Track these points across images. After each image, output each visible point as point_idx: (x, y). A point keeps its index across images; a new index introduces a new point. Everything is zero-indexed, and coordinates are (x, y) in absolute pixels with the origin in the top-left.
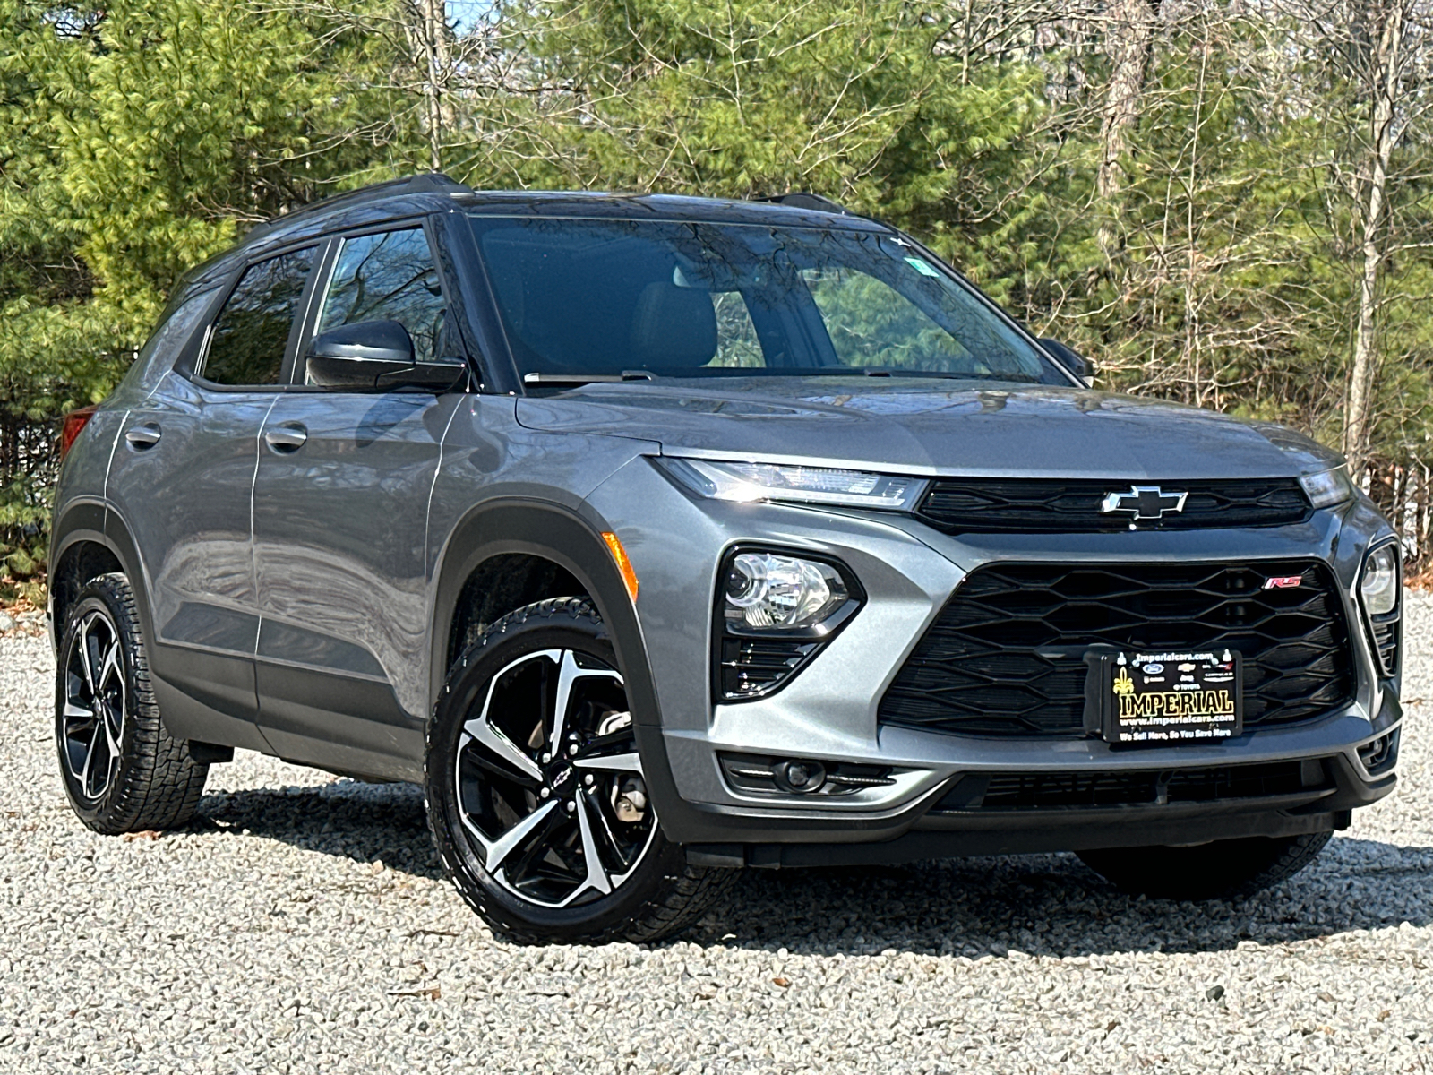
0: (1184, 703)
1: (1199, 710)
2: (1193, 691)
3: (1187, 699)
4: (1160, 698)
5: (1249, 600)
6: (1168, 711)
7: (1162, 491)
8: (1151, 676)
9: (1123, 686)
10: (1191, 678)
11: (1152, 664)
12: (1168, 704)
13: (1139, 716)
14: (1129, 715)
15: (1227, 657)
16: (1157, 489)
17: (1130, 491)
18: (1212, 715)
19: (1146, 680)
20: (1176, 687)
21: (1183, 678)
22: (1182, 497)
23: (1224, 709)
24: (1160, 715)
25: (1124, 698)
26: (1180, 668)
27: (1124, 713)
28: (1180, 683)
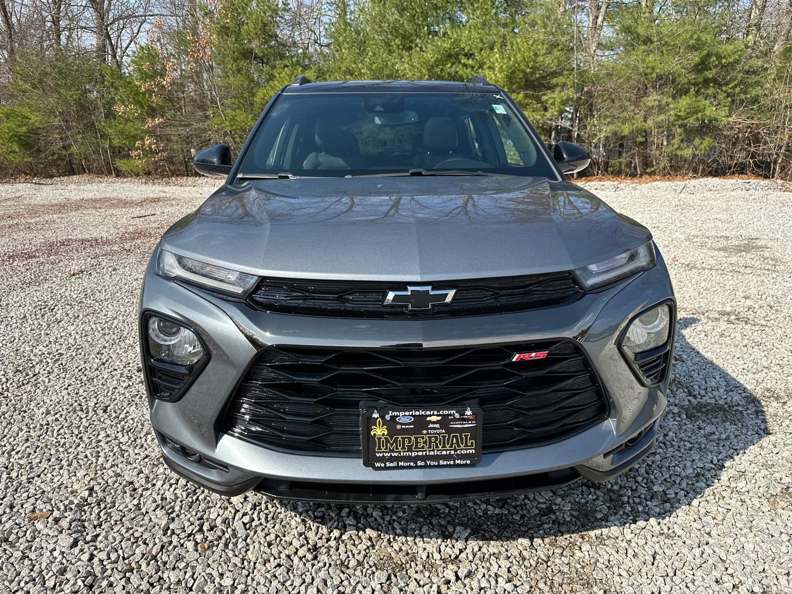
0: (430, 442)
1: (444, 446)
2: (439, 434)
3: (433, 439)
4: (410, 439)
5: (501, 368)
6: (416, 447)
7: (432, 290)
8: (402, 424)
9: (379, 431)
10: (437, 426)
11: (405, 417)
12: (417, 443)
13: (393, 451)
14: (383, 449)
15: (469, 413)
16: (429, 288)
17: (406, 290)
18: (455, 450)
19: (399, 427)
20: (425, 432)
21: (431, 426)
22: (451, 293)
23: (466, 445)
24: (410, 450)
25: (379, 439)
26: (429, 419)
27: (379, 448)
28: (428, 429)
